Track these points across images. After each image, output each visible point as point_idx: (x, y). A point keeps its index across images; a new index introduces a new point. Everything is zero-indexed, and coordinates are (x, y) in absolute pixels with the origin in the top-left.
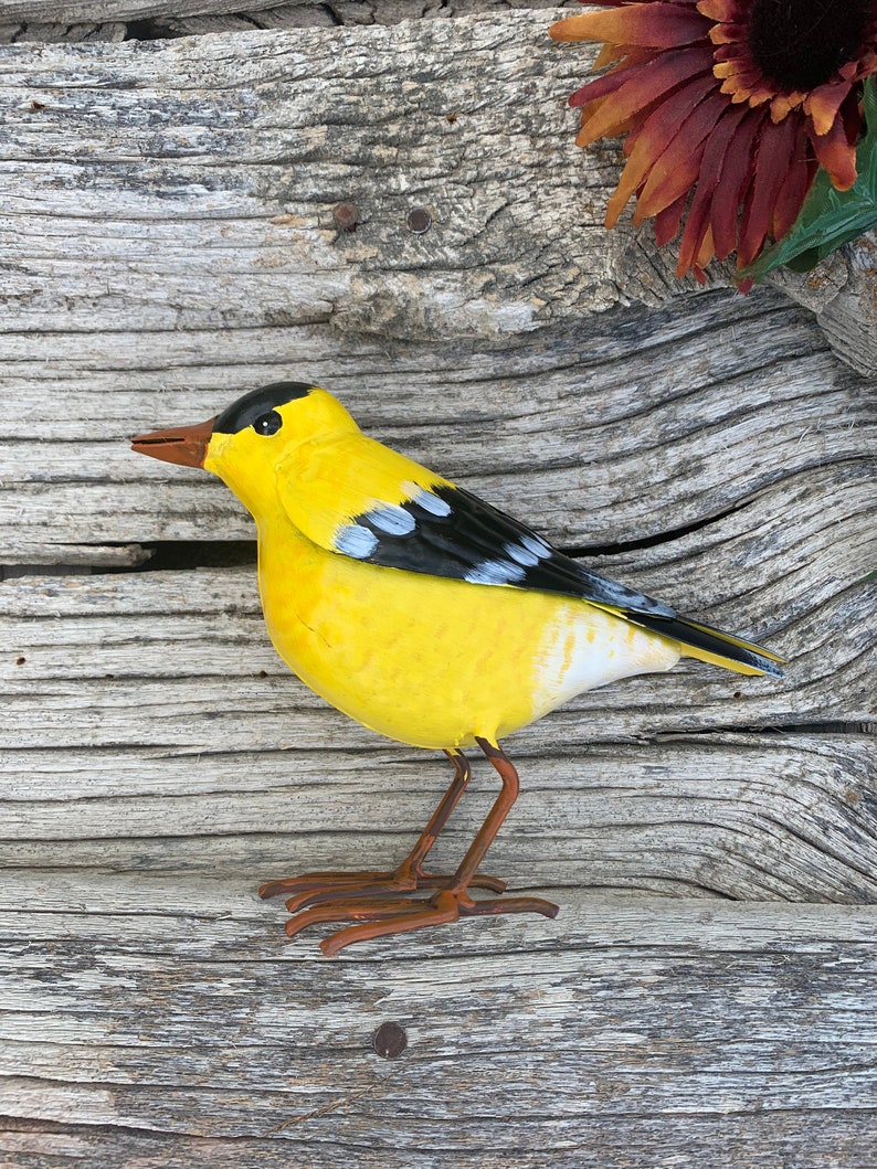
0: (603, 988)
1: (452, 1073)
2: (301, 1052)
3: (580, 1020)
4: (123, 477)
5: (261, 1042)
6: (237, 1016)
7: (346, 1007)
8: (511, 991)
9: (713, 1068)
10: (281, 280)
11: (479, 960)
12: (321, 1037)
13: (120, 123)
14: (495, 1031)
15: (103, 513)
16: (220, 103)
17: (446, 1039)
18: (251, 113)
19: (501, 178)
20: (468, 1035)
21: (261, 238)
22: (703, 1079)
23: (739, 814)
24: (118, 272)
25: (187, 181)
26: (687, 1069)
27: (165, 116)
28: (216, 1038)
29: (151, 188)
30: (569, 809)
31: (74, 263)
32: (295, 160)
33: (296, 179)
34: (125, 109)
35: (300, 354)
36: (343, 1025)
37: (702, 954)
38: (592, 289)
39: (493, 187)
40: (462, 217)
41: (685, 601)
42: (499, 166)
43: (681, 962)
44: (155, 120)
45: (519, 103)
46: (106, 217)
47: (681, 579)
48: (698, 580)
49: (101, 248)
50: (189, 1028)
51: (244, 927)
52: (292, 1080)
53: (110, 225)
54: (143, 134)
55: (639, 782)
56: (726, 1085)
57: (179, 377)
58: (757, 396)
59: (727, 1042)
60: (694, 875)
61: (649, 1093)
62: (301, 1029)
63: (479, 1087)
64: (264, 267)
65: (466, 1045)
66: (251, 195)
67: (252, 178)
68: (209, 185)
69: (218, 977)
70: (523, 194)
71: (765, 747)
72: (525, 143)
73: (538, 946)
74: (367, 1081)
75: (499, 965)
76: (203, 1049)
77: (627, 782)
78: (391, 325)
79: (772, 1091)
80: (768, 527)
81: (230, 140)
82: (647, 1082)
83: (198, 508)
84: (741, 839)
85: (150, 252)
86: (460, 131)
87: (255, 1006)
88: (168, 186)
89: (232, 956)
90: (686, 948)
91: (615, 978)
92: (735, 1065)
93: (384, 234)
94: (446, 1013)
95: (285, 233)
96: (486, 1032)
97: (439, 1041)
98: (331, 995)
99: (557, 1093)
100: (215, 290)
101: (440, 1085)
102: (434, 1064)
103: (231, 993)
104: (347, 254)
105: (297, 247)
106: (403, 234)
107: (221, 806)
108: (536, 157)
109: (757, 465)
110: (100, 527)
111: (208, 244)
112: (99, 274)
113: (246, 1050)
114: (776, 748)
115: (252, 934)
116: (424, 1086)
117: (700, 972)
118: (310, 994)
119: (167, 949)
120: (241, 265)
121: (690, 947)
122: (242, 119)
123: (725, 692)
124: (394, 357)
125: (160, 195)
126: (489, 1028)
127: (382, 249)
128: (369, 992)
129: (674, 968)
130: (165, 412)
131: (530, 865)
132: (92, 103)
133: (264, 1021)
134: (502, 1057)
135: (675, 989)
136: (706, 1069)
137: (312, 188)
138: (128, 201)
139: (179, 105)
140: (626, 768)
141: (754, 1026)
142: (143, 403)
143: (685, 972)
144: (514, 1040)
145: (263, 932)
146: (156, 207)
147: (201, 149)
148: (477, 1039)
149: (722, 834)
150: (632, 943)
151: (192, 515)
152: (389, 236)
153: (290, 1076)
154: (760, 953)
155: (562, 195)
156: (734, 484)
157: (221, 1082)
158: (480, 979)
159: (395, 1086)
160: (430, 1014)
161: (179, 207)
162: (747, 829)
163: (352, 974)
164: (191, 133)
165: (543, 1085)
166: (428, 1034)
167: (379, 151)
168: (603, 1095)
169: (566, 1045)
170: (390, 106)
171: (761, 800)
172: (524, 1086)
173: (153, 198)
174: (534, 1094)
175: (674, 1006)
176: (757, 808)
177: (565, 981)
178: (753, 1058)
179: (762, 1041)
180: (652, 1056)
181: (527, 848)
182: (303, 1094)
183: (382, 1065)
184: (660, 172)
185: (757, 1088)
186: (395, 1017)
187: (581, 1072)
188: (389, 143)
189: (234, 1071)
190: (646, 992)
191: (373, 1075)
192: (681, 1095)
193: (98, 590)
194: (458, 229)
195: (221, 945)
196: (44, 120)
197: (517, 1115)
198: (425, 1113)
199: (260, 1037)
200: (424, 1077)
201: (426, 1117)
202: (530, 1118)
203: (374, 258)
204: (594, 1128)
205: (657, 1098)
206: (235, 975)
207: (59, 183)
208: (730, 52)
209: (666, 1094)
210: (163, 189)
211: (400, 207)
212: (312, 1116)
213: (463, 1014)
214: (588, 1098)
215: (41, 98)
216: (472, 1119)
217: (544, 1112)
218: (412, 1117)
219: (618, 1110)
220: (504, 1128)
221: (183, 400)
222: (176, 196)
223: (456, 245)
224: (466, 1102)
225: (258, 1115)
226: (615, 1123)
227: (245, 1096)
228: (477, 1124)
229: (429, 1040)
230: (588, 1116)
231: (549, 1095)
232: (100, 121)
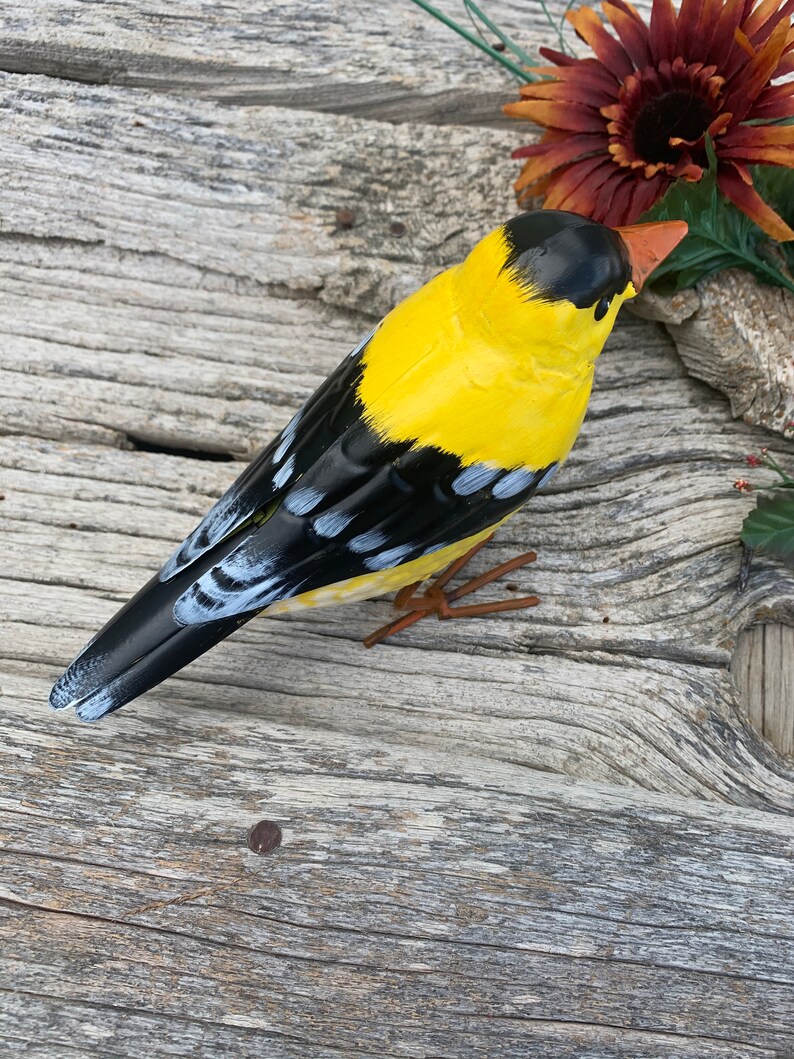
0: (472, 820)
1: (320, 877)
2: (177, 838)
3: (447, 845)
4: (127, 379)
5: (139, 824)
6: (123, 797)
7: (229, 801)
8: (386, 809)
9: (568, 907)
10: (288, 259)
11: (360, 782)
12: (198, 826)
13: (195, 143)
14: (367, 843)
15: (104, 401)
16: (269, 144)
17: (319, 844)
18: (289, 153)
19: (459, 214)
20: (341, 842)
21: (280, 226)
22: (558, 916)
23: (603, 717)
24: (165, 237)
25: (235, 182)
26: (543, 904)
27: (228, 145)
28: (97, 814)
29: (207, 182)
30: (455, 691)
31: (134, 225)
32: (314, 184)
33: (313, 194)
34: (200, 137)
35: (289, 318)
36: (221, 818)
37: (566, 808)
39: (453, 220)
40: (429, 233)
41: (567, 539)
42: (459, 207)
43: (547, 811)
44: (220, 146)
45: (477, 176)
46: (168, 197)
47: (565, 522)
48: (579, 524)
49: (158, 217)
50: (72, 800)
51: (145, 725)
52: (161, 862)
53: (170, 203)
54: (209, 152)
55: (518, 678)
56: (580, 927)
57: (193, 318)
58: (632, 400)
59: (583, 884)
61: (506, 924)
62: (180, 816)
63: (343, 894)
64: (277, 248)
65: (337, 852)
66: (279, 198)
67: (281, 189)
68: (249, 187)
69: (112, 761)
70: (473, 225)
71: (627, 666)
72: (479, 197)
73: (416, 778)
74: (235, 873)
75: (377, 787)
76: (80, 822)
77: (508, 676)
78: (363, 298)
79: (623, 939)
80: (636, 495)
81: (271, 165)
82: (506, 912)
83: (183, 409)
84: (605, 740)
85: (196, 225)
86: (435, 185)
87: (141, 790)
88: (218, 183)
89: (129, 747)
90: (551, 801)
91: (484, 814)
92: (589, 907)
93: (370, 234)
94: (323, 821)
95: (298, 225)
96: (357, 843)
97: (312, 845)
98: (217, 791)
99: (417, 911)
100: (236, 259)
101: (306, 886)
102: (303, 865)
103: (120, 777)
104: (341, 241)
105: (305, 236)
106: (384, 235)
108: (485, 206)
109: (629, 449)
110: (99, 410)
111: (239, 226)
112: (151, 235)
113: (122, 829)
114: (639, 667)
115: (152, 731)
116: (290, 886)
117: (562, 821)
118: (195, 787)
119: (70, 732)
120: (260, 243)
121: (555, 800)
122: (282, 156)
123: (596, 615)
125: (212, 188)
126: (361, 839)
127: (367, 242)
128: (252, 793)
129: (538, 814)
130: (175, 337)
131: (413, 735)
132: (178, 129)
133: (148, 805)
134: (370, 868)
135: (538, 830)
136: (562, 907)
137: (323, 201)
138: (189, 189)
139: (239, 141)
140: (507, 663)
141: (608, 874)
142: (160, 329)
143: (548, 818)
144: (383, 853)
145: (162, 732)
146: (208, 195)
147: (249, 167)
148: (349, 848)
149: (589, 733)
150: (502, 789)
151: (178, 413)
152: (374, 235)
153: (160, 858)
154: (619, 815)
156: (611, 460)
157: (91, 855)
158: (359, 797)
159: (262, 882)
160: (305, 819)
161: (224, 198)
162: (610, 733)
163: (238, 776)
164: (244, 157)
165: (405, 900)
166: (302, 837)
167: (375, 186)
168: (461, 919)
169: (432, 865)
170: (387, 164)
171: (625, 712)
172: (387, 899)
173: (207, 189)
174: (396, 909)
175: (536, 845)
176: (619, 714)
177: (437, 809)
178: (606, 903)
179: (615, 889)
180: (512, 887)
181: (413, 721)
182: (170, 879)
183: (251, 859)
184: (569, 204)
185: (609, 933)
186: (272, 817)
187: (443, 893)
188: (383, 183)
189: (107, 845)
190: (511, 829)
191: (242, 868)
192: (537, 930)
193: (84, 455)
194: (425, 239)
195: (121, 736)
196: (141, 132)
197: (376, 929)
198: (287, 914)
199: (140, 818)
200: (291, 877)
201: (286, 918)
202: (389, 934)
203: (360, 246)
204: (450, 953)
205: (514, 930)
206: (128, 761)
207: (141, 170)
208: (620, 139)
209: (522, 927)
210: (216, 184)
211: (384, 220)
212: (173, 902)
213: (337, 824)
214: (447, 920)
215: (143, 120)
216: (332, 928)
217: (403, 930)
218: (273, 917)
219: (475, 939)
220: (362, 941)
221: (191, 332)
222: (223, 190)
223: (422, 249)
224: (328, 908)
225: (121, 894)
226: (471, 952)
227: (111, 872)
228: (336, 934)
229: (302, 843)
230: (445, 940)
231: (409, 912)
232: (182, 139)
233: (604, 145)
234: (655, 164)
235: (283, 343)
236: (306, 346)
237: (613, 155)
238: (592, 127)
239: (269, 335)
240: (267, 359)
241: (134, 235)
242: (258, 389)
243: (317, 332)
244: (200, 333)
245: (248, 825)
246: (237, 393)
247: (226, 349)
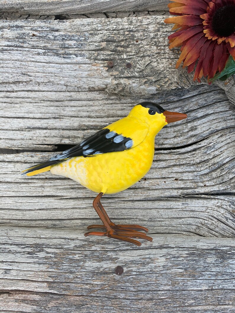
0: (173, 258)
1: (135, 279)
2: (96, 273)
3: (167, 266)
4: (51, 128)
5: (86, 271)
6: (80, 264)
7: (108, 262)
8: (150, 258)
9: (200, 278)
10: (93, 79)
11: (142, 250)
12: (101, 270)
13: (54, 40)
14: (146, 268)
15: (46, 137)
16: (80, 36)
17: (133, 270)
18: (87, 38)
19: (149, 56)
20: (139, 269)
21: (89, 69)
22: (198, 281)
23: (205, 215)
24: (52, 76)
25: (71, 54)
26: (194, 278)
27: (66, 38)
28: (75, 270)
29: (62, 56)
30: (163, 213)
31: (41, 74)
32: (98, 50)
33: (98, 55)
34: (56, 37)
35: (97, 98)
36: (107, 267)
37: (198, 250)
38: (172, 83)
39: (147, 58)
40: (139, 65)
41: (192, 162)
42: (149, 53)
43: (192, 252)
44: (63, 39)
45: (153, 38)
46: (50, 63)
47: (191, 156)
48: (196, 156)
49: (48, 70)
50: (68, 267)
51: (81, 242)
52: (94, 280)
53: (51, 64)
54: (60, 43)
55: (181, 207)
56: (204, 283)
57: (66, 103)
58: (210, 111)
59: (204, 271)
60: (194, 230)
61: (185, 284)
62: (96, 267)
63: (142, 283)
64: (89, 76)
65: (138, 272)
66: (87, 58)
67: (87, 54)
68: (76, 55)
69: (75, 254)
70: (155, 60)
71: (212, 199)
72: (155, 48)
73: (156, 247)
74: (113, 281)
75: (147, 252)
76: (71, 272)
77: (178, 207)
78: (120, 91)
79: (215, 284)
80: (213, 143)
81: (82, 45)
82: (184, 282)
84: (206, 222)
85: (61, 71)
86: (139, 44)
87: (85, 262)
88: (66, 55)
89: (78, 249)
90: (193, 248)
91: (176, 255)
92: (206, 277)
93: (120, 69)
94: (133, 264)
95: (95, 68)
96: (144, 269)
97: (131, 271)
98: (104, 259)
99: (161, 284)
100: (76, 81)
101: (132, 282)
102: (130, 277)
103: (78, 258)
104: (111, 73)
105: (98, 71)
106: (125, 69)
107: (74, 211)
108: (158, 51)
109: (210, 128)
110: (45, 140)
111: (75, 70)
112: (47, 77)
113: (82, 273)
114: (215, 199)
115: (83, 243)
116: (128, 282)
117: (197, 254)
118: (98, 259)
119: (62, 247)
120: (84, 75)
121: (195, 248)
122: (85, 40)
123: (202, 185)
124: (120, 99)
125: (64, 57)
126: (144, 267)
127: (120, 73)
128: (114, 258)
129: (191, 253)
130: (62, 112)
131: (153, 228)
132: (47, 35)
133: (87, 265)
134: (148, 275)
135: (191, 258)
137: (102, 57)
138: (56, 59)
139: (69, 36)
140: (177, 203)
141: (211, 268)
142: (57, 109)
143: (193, 254)
144: (150, 271)
145: (86, 243)
146: (63, 60)
147: (75, 47)
148: (141, 270)
149: (201, 220)
150: (180, 247)
151: (69, 137)
152: (121, 69)
153: (93, 280)
154: (212, 249)
155: (164, 60)
156: (204, 133)
157: (76, 281)
158: (142, 255)
159: (120, 282)
160: (129, 264)
161: (68, 61)
162: (207, 219)
163: (109, 254)
164: (72, 43)
165: (158, 282)
166: (129, 269)
167: (119, 49)
168: (173, 285)
169: (164, 272)
170: (122, 38)
171: (211, 212)
172: (153, 282)
173: (62, 58)
174: (156, 284)
175: (191, 262)
176: (210, 214)
177: (163, 256)
178: (210, 276)
179: (213, 271)
180: (185, 275)
181: (152, 223)
182: (97, 284)
183: (117, 277)
184: (190, 55)
185: (211, 283)
186: (120, 265)
187: (167, 279)
188: (121, 47)
189: (79, 278)
190: (184, 259)
191: (115, 279)
192: (193, 285)
193: (44, 156)
194: (138, 68)
195: (76, 246)
196: (35, 39)
197: (151, 290)
198: (128, 289)
199: (86, 269)
200: (128, 280)
201: (128, 290)
202: (155, 291)
203: (117, 75)
204: (171, 293)
205: (187, 286)
206: (79, 254)
207: (39, 54)
209: (189, 285)
210: (65, 56)
211: (124, 62)
212: (99, 290)
213: (138, 264)
214: (169, 286)
215: (35, 33)
216: (140, 291)
217: (158, 289)
218: (125, 290)
219: (177, 289)
220: (148, 293)
221: (67, 109)
222: (68, 58)
223: (137, 72)
224: (138, 286)
225: (85, 289)
226: (176, 292)
227: (82, 285)
228: (141, 292)
229: (129, 271)
230: (169, 290)
231: (159, 285)
232: (49, 39)
234: (221, 38)
235: (96, 108)
236: (104, 108)
237: (205, 34)
238: (197, 23)
239: (92, 106)
240: (92, 114)
241: (42, 77)
242: (91, 126)
243: (107, 102)
244: (70, 109)
245: (114, 268)
246: (85, 128)
247: (79, 113)
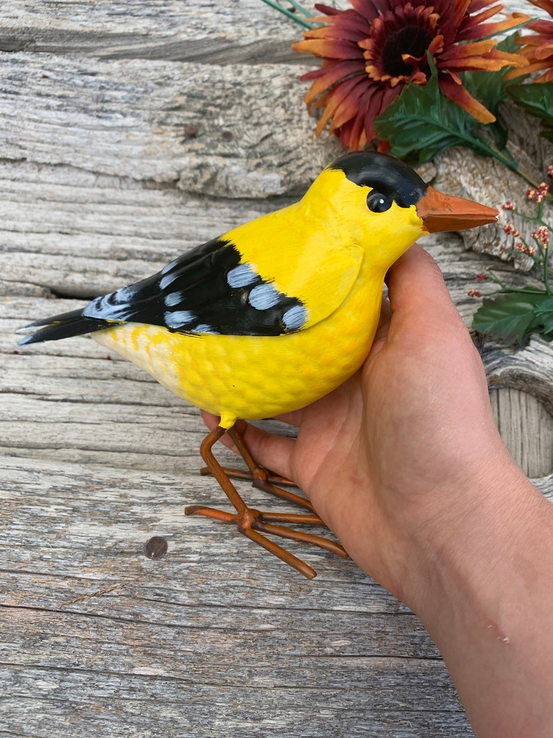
1: (194, 572)
2: (95, 551)
4: (48, 251)
5: (69, 545)
6: (57, 528)
7: (130, 526)
9: (367, 581)
10: (154, 162)
12: (109, 543)
13: (84, 87)
14: (226, 547)
15: (33, 267)
16: (136, 85)
17: (193, 549)
18: (150, 90)
19: (269, 123)
20: (208, 547)
21: (147, 139)
22: (360, 587)
24: (68, 153)
25: (114, 112)
26: (350, 580)
27: (107, 87)
28: (39, 540)
29: (94, 113)
31: (47, 145)
32: (168, 109)
33: (168, 116)
34: (88, 83)
35: (158, 203)
36: (125, 537)
38: (311, 169)
39: (265, 127)
40: (249, 137)
42: (269, 118)
44: (102, 88)
45: (280, 97)
46: (68, 125)
49: (62, 139)
50: (22, 533)
51: (71, 480)
52: (85, 569)
53: (70, 129)
54: (95, 92)
56: (375, 592)
57: (92, 207)
61: (325, 594)
62: (97, 538)
63: (211, 582)
64: (146, 155)
65: (206, 554)
66: (145, 121)
67: (146, 115)
68: (124, 115)
69: (48, 504)
70: (279, 130)
72: (282, 111)
73: (259, 502)
74: (137, 573)
76: (28, 546)
78: (207, 184)
81: (138, 99)
82: (323, 587)
83: (88, 269)
85: (89, 143)
86: (251, 105)
87: (69, 523)
89: (60, 495)
93: (209, 140)
94: (195, 534)
95: (159, 138)
96: (220, 547)
97: (189, 551)
98: (121, 519)
99: (263, 590)
100: (118, 165)
101: (186, 578)
102: (183, 564)
103: (55, 515)
104: (188, 146)
105: (164, 145)
106: (218, 140)
107: (69, 428)
108: (287, 116)
110: (30, 273)
111: (119, 142)
112: (59, 152)
113: (57, 549)
115: (75, 484)
116: (175, 579)
118: (107, 518)
119: (18, 487)
120: (134, 153)
122: (145, 92)
124: (207, 207)
125: (98, 117)
126: (222, 544)
127: (207, 146)
128: (146, 519)
130: (80, 221)
132: (73, 78)
133: (74, 532)
134: (230, 563)
136: (362, 581)
137: (176, 121)
138: (82, 118)
139: (115, 84)
142: (69, 216)
144: (238, 553)
145: (83, 484)
146: (96, 121)
147: (123, 101)
148: (214, 551)
151: (84, 271)
152: (211, 141)
153: (84, 566)
155: (298, 131)
157: (37, 568)
159: (155, 577)
160: (183, 534)
161: (107, 123)
163: (136, 509)
164: (119, 94)
165: (254, 583)
166: (181, 545)
167: (211, 109)
168: (294, 593)
169: (272, 558)
170: (218, 93)
172: (242, 583)
173: (95, 118)
174: (248, 589)
180: (328, 570)
182: (92, 580)
183: (147, 563)
184: (341, 109)
186: (160, 534)
187: (280, 577)
188: (216, 106)
189: (47, 560)
191: (141, 569)
192: (346, 597)
193: (20, 303)
194: (246, 141)
195: (54, 488)
196: (47, 82)
197: (235, 603)
198: (174, 598)
199: (69, 541)
200: (175, 573)
201: (173, 601)
202: (245, 607)
203: (202, 149)
204: (287, 616)
205: (330, 598)
206: (59, 504)
207: (48, 108)
208: (373, 62)
209: (335, 596)
210: (101, 114)
211: (218, 131)
212: (95, 595)
213: (206, 535)
214: (284, 595)
215: (48, 73)
216: (205, 605)
217: (254, 603)
218: (164, 600)
219: (304, 606)
220: (226, 612)
221: (90, 217)
222: (106, 118)
223: (244, 148)
224: (202, 592)
225: (58, 592)
226: (301, 614)
227: (51, 578)
228: (208, 609)
229: (182, 550)
230: (282, 608)
231: (257, 591)
232: (76, 85)
233: (362, 68)
234: (397, 76)
235: (154, 219)
236: (170, 221)
237: (368, 74)
238: (353, 55)
239: (145, 214)
240: (144, 231)
241: (47, 152)
242: (138, 252)
243: (177, 211)
244: (97, 216)
245: (144, 540)
246: (124, 255)
247: (115, 226)
